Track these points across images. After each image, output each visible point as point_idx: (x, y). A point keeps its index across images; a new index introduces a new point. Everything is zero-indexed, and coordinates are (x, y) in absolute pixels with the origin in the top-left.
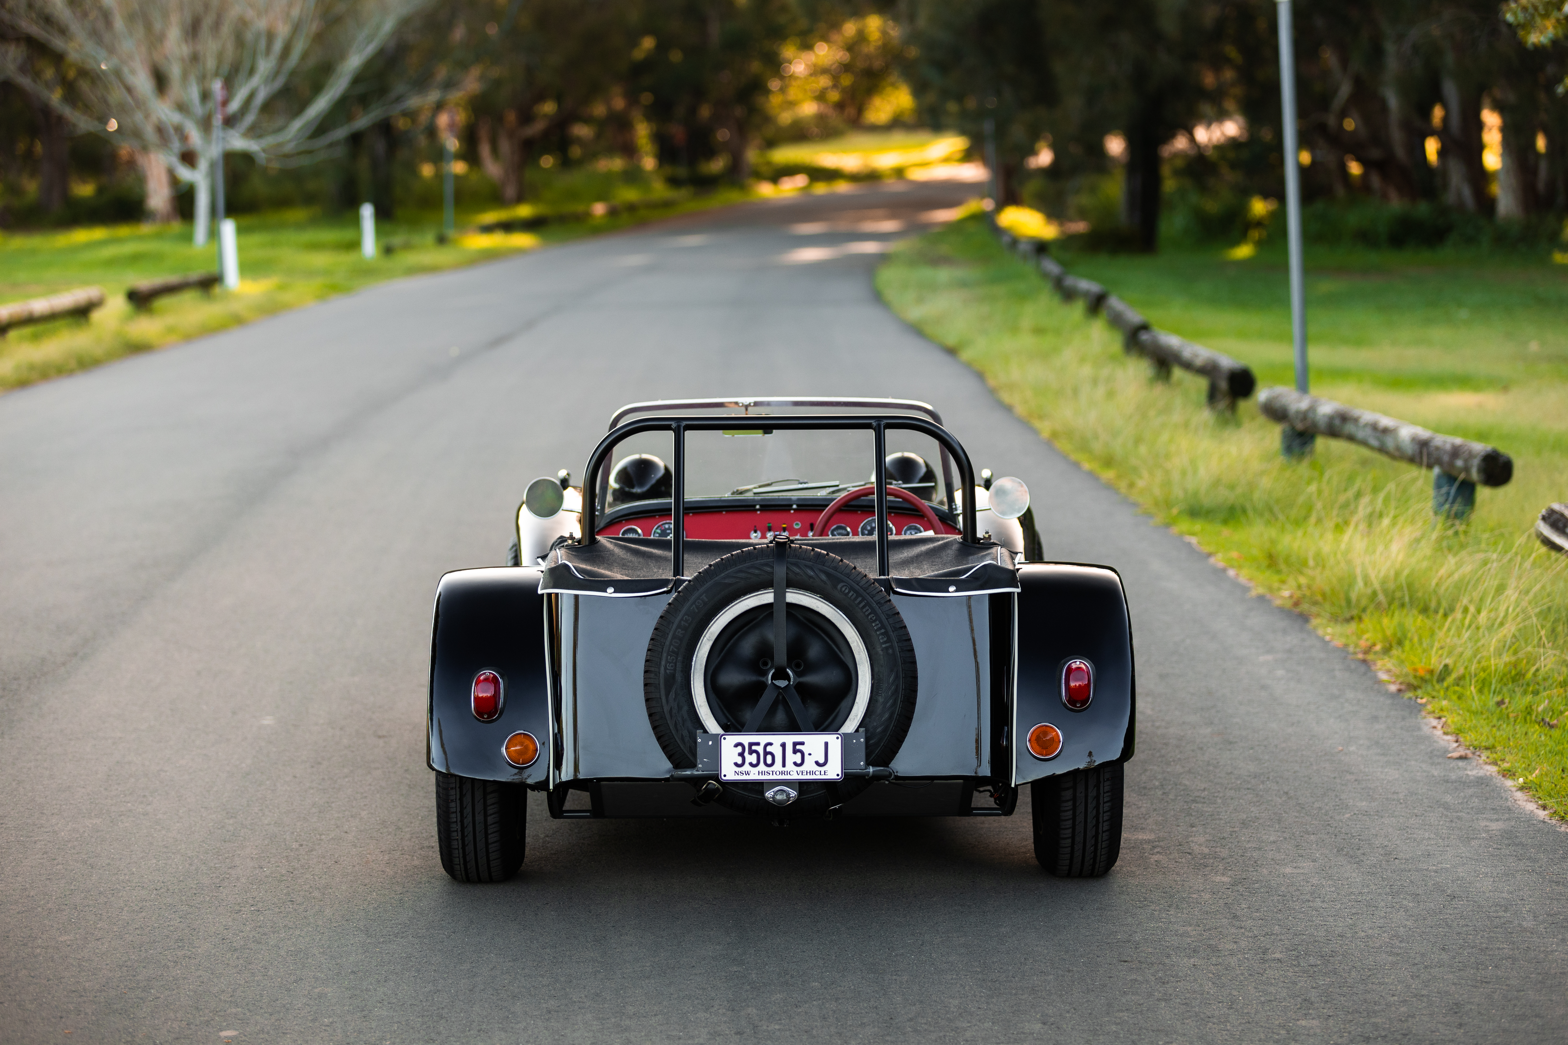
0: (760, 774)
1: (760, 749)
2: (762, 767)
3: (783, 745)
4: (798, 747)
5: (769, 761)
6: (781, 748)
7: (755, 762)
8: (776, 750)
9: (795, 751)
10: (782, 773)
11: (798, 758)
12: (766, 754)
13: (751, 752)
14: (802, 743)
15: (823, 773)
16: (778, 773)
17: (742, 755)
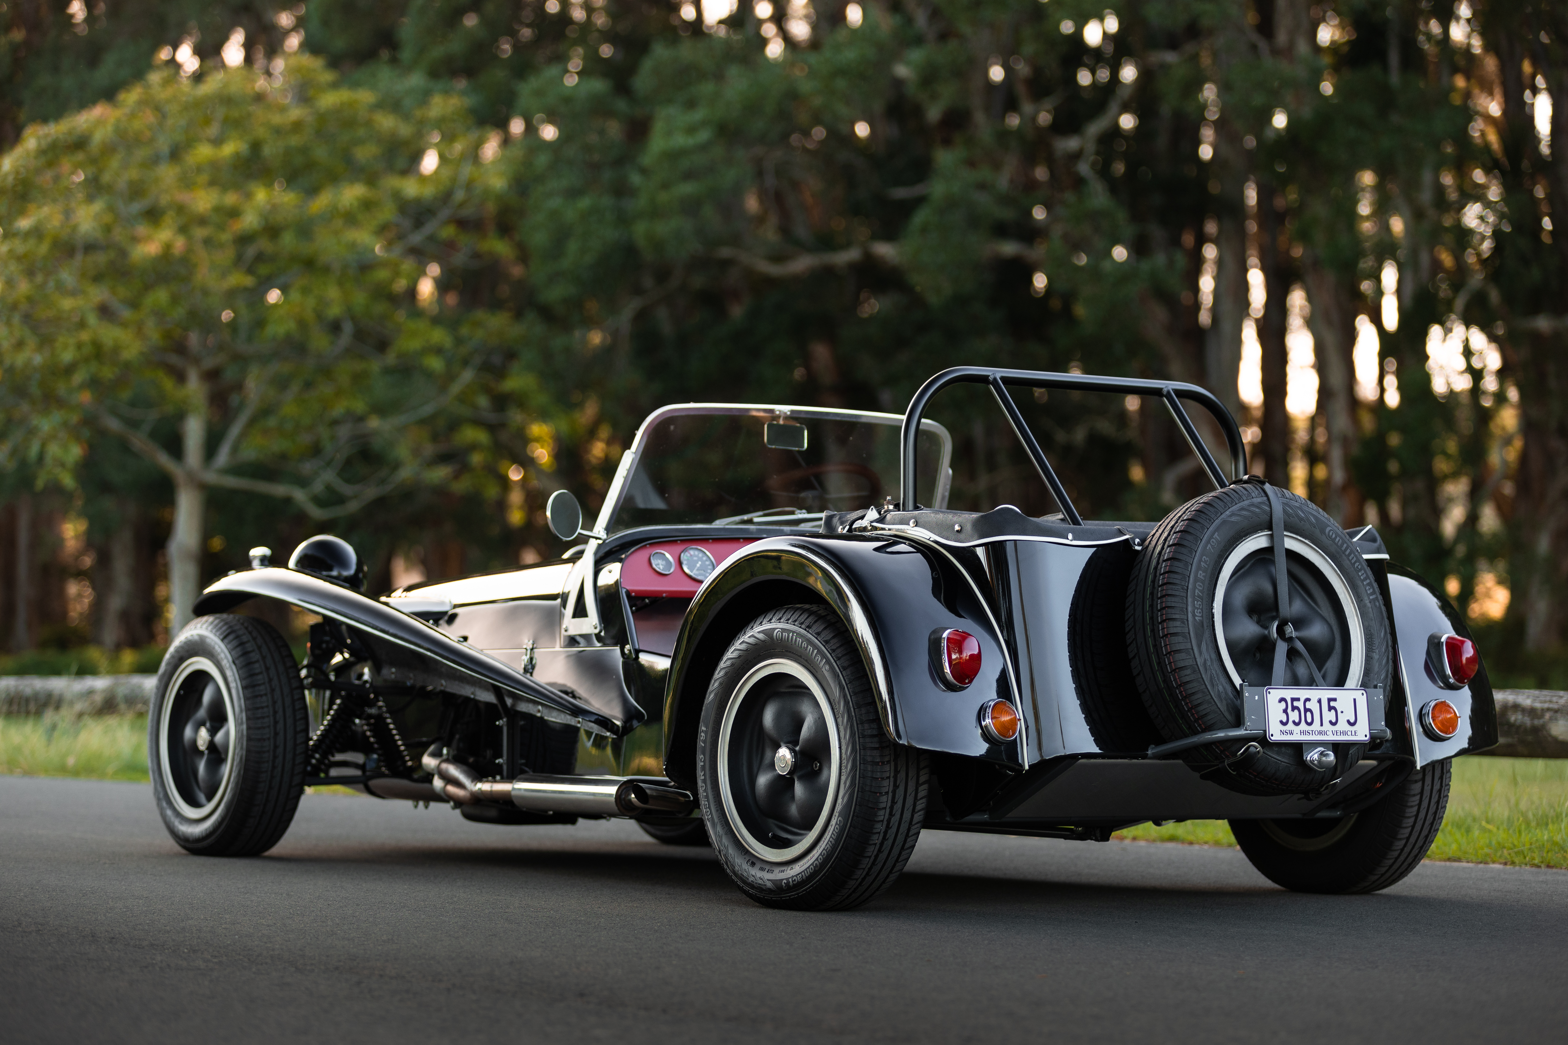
0: (1302, 734)
1: (1299, 704)
2: (1303, 726)
3: (1319, 701)
4: (1332, 704)
5: (1309, 720)
6: (1318, 704)
7: (1297, 721)
8: (1313, 705)
9: (1330, 708)
10: (1320, 733)
11: (1332, 716)
12: (1307, 710)
13: (1294, 708)
14: (1335, 700)
15: (1353, 734)
16: (1317, 733)
17: (1285, 711)
